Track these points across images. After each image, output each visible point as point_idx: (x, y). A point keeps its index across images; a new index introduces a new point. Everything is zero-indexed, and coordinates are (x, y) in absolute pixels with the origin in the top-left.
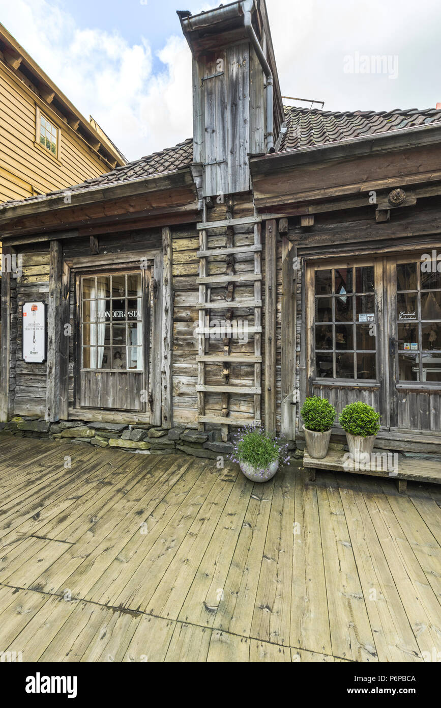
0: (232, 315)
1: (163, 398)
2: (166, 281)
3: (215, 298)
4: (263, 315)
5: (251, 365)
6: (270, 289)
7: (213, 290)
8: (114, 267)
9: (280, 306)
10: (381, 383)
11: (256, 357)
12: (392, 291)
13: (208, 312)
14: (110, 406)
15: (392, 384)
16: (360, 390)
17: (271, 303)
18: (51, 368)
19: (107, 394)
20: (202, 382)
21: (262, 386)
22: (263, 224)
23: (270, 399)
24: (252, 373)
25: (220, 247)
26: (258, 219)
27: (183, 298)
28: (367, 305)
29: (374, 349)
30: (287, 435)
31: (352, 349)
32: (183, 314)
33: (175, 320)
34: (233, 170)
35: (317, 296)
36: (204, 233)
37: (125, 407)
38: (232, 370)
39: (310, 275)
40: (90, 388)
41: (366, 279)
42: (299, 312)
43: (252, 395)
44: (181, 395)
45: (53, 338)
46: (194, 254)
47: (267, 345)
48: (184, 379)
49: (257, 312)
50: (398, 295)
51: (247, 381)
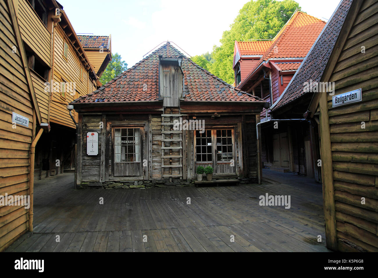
0: (172, 143)
1: (150, 170)
2: (150, 131)
3: (166, 138)
4: (182, 143)
5: (179, 158)
6: (184, 136)
7: (166, 135)
8: (129, 125)
9: (187, 141)
10: (213, 162)
11: (181, 156)
12: (216, 137)
13: (165, 142)
14: (127, 175)
15: (216, 162)
16: (209, 164)
17: (185, 140)
18: (103, 162)
19: (126, 171)
20: (163, 164)
21: (182, 164)
22: (182, 117)
23: (185, 168)
24: (179, 161)
25: (168, 122)
26: (181, 115)
27: (156, 137)
28: (210, 141)
29: (211, 153)
30: (189, 179)
31: (206, 153)
32: (156, 143)
33: (154, 145)
34: (173, 100)
35: (197, 138)
36: (163, 117)
37: (133, 175)
38: (172, 161)
39: (195, 132)
40: (118, 169)
41: (209, 134)
42: (192, 143)
43: (179, 167)
44: (155, 169)
46: (159, 123)
47: (184, 152)
48: (156, 164)
49: (180, 143)
51: (178, 164)
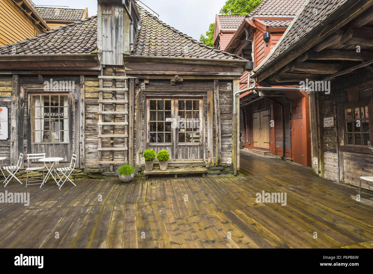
0: (114, 117)
1: (81, 154)
2: (82, 100)
3: (107, 109)
4: (128, 117)
5: (123, 138)
6: (131, 107)
7: (106, 106)
9: (135, 114)
10: (173, 144)
11: (126, 135)
12: (177, 110)
13: (103, 115)
15: (176, 144)
16: (166, 146)
17: (132, 113)
20: (101, 146)
21: (128, 147)
22: (129, 80)
23: (131, 152)
24: (124, 142)
25: (109, 87)
26: (127, 78)
27: (91, 108)
28: (169, 115)
30: (138, 166)
32: (91, 116)
33: (87, 118)
34: (115, 56)
35: (151, 110)
36: (102, 80)
38: (114, 142)
39: (148, 101)
42: (143, 117)
43: (124, 151)
44: (90, 153)
45: (16, 126)
46: (96, 88)
47: (130, 130)
48: (91, 146)
49: (126, 116)
50: (179, 111)
51: (121, 145)
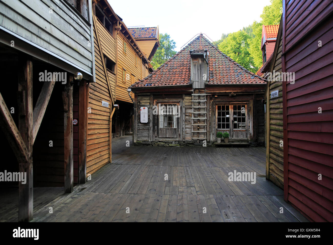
0: (199, 115)
1: (183, 134)
2: (184, 106)
3: (196, 111)
4: (207, 115)
5: (204, 126)
6: (208, 110)
7: (195, 109)
8: (169, 102)
9: (210, 113)
10: (230, 129)
11: (206, 124)
12: (233, 111)
13: (194, 114)
14: (168, 137)
15: (232, 129)
16: (227, 130)
17: (209, 113)
18: (151, 128)
19: (167, 134)
20: (193, 130)
21: (207, 130)
22: (207, 96)
23: (208, 133)
24: (204, 128)
25: (197, 99)
26: (206, 95)
27: (188, 111)
28: (228, 113)
29: (229, 122)
30: (212, 141)
31: (225, 122)
32: (188, 114)
33: (186, 116)
34: (200, 83)
35: (218, 111)
36: (193, 96)
37: (172, 137)
38: (199, 128)
39: (217, 107)
40: (162, 133)
41: (228, 109)
42: (214, 115)
43: (204, 133)
44: (187, 133)
45: (152, 120)
46: (190, 100)
47: (208, 122)
48: (188, 130)
49: (206, 114)
50: (234, 112)
51: (203, 130)
